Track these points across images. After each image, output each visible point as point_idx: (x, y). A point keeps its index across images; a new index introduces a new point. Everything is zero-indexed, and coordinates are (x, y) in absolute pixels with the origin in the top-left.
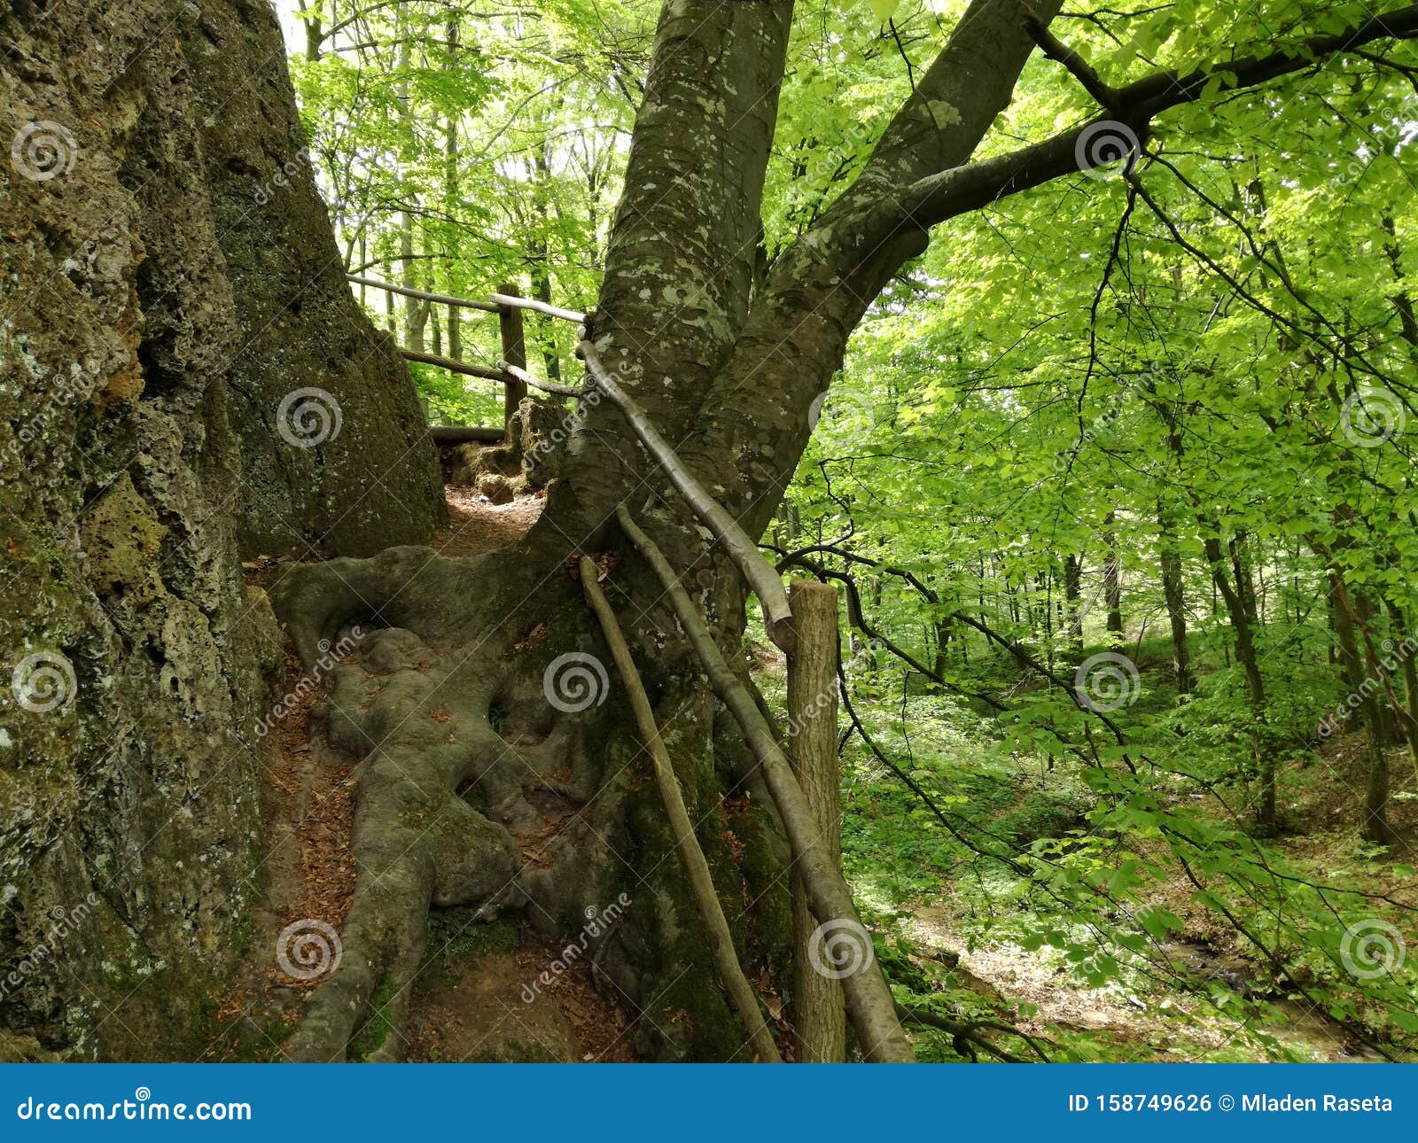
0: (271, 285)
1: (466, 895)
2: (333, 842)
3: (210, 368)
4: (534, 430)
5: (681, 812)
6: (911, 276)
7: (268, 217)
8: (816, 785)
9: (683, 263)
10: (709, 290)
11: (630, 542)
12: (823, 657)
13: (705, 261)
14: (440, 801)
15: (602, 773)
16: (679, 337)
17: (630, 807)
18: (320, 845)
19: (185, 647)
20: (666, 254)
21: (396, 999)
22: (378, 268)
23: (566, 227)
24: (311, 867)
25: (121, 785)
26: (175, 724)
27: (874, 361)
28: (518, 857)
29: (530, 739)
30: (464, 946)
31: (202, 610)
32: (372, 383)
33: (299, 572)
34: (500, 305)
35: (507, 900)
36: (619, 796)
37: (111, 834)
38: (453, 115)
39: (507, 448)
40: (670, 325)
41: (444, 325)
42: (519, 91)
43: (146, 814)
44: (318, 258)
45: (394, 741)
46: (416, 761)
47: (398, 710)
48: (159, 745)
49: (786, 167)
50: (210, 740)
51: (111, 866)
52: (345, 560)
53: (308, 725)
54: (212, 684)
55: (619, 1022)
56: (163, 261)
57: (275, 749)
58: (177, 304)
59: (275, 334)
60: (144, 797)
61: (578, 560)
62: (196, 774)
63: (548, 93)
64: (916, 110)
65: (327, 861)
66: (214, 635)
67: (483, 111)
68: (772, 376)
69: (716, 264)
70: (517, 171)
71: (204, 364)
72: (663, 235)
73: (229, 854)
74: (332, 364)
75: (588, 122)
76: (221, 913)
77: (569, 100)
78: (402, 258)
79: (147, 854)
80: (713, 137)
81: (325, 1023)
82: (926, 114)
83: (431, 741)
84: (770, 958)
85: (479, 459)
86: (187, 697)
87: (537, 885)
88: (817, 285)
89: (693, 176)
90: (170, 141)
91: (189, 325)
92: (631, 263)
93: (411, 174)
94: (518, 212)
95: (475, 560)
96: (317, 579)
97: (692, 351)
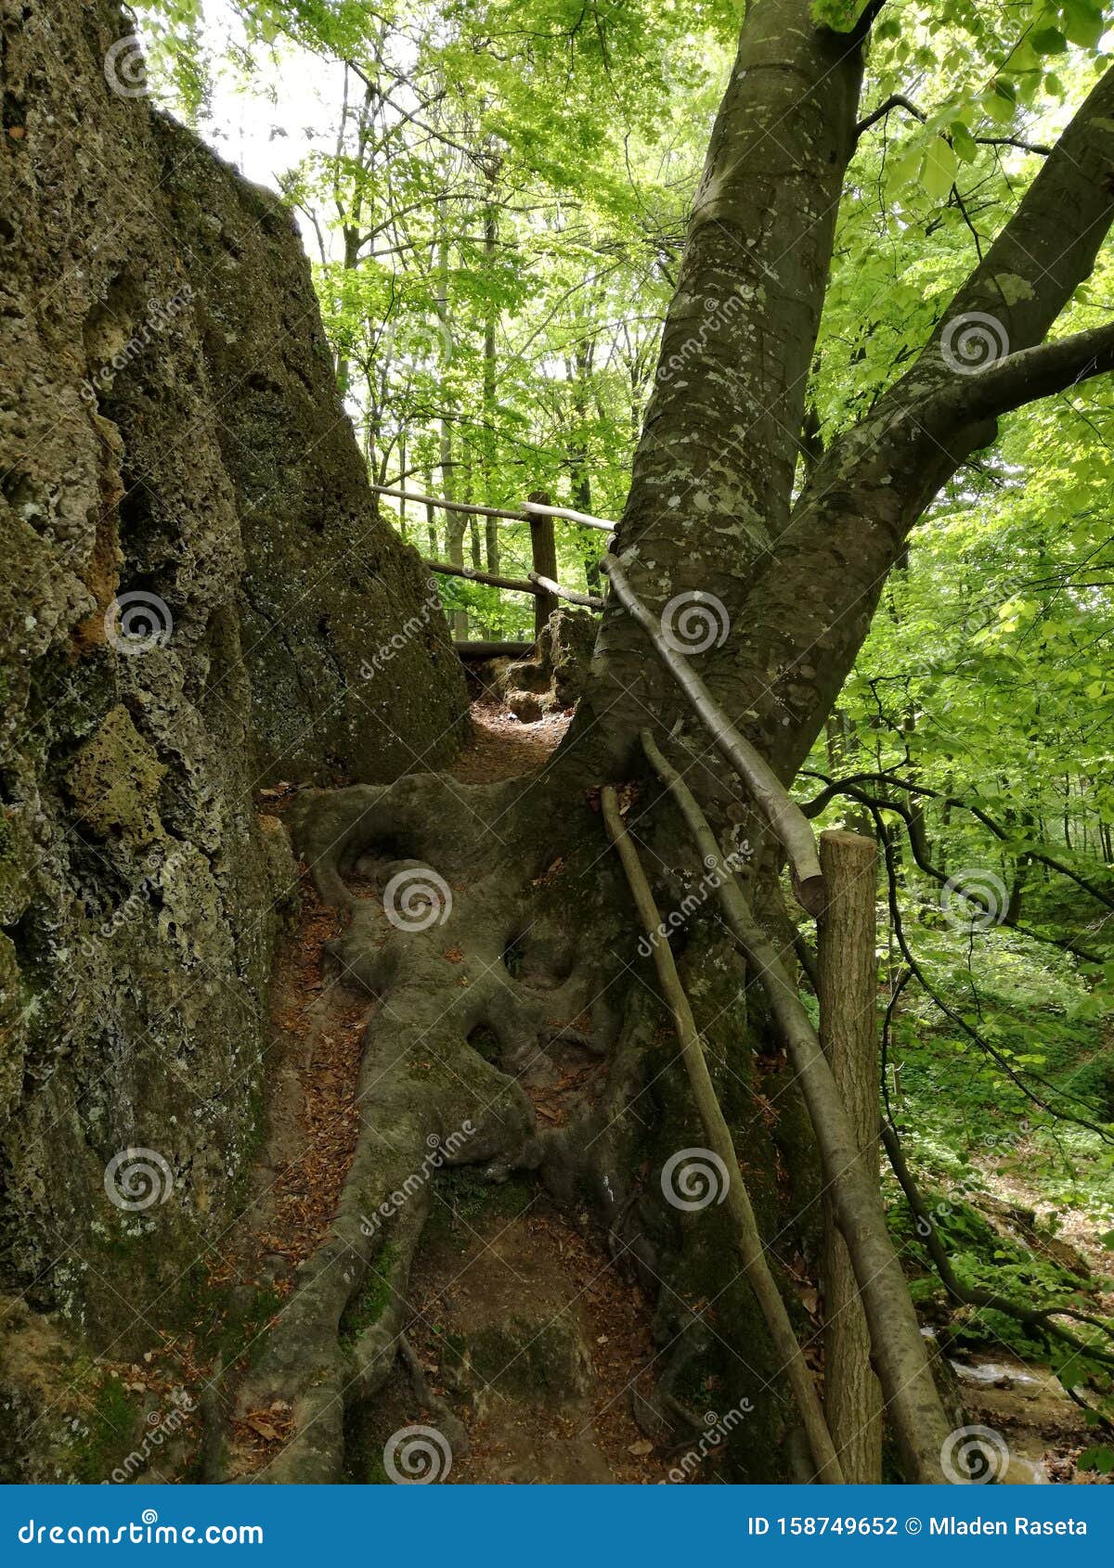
0: (294, 503)
1: (474, 1154)
2: (339, 1091)
3: (213, 599)
4: (564, 645)
5: (703, 1078)
6: (985, 463)
7: (290, 434)
8: (850, 1069)
9: (715, 465)
10: (745, 495)
11: (654, 772)
12: (859, 922)
13: (741, 462)
14: (449, 1051)
15: (621, 1024)
16: (711, 547)
17: (651, 1064)
18: (324, 1094)
19: (183, 891)
20: (698, 457)
21: (396, 1268)
22: (419, 476)
23: (605, 427)
24: (314, 1119)
25: (115, 1036)
26: (172, 971)
27: (942, 559)
28: (531, 1113)
29: (547, 982)
30: (471, 1208)
31: (202, 850)
32: (396, 602)
33: (319, 799)
34: (531, 514)
35: (518, 1161)
36: (640, 1052)
37: (105, 1086)
38: (493, 315)
39: (536, 663)
40: (702, 534)
41: (482, 532)
42: (560, 287)
43: (138, 1066)
44: (341, 475)
45: (404, 983)
46: (425, 1005)
47: (409, 949)
48: (154, 994)
49: (843, 351)
50: (208, 988)
51: (103, 1119)
52: (363, 787)
53: (322, 960)
54: (211, 928)
55: (638, 1303)
56: (163, 490)
57: (287, 986)
58: (178, 534)
59: (297, 555)
60: (138, 1048)
61: (599, 790)
62: (191, 1025)
63: (589, 285)
64: (982, 285)
65: (331, 1113)
66: (216, 876)
67: (523, 310)
68: (813, 589)
69: (753, 465)
70: (557, 370)
71: (207, 595)
72: (695, 436)
73: (225, 1109)
74: (355, 583)
75: (631, 314)
76: (214, 1171)
77: (611, 292)
78: (443, 465)
79: (139, 1107)
80: (752, 327)
81: (316, 1297)
82: (993, 289)
83: (442, 984)
84: (805, 1244)
85: (508, 675)
86: (184, 943)
87: (551, 1144)
88: (865, 486)
89: (729, 371)
90: (169, 365)
91: (190, 556)
92: (659, 468)
93: (448, 380)
94: (559, 412)
95: (493, 789)
96: (336, 808)
97: (725, 561)
